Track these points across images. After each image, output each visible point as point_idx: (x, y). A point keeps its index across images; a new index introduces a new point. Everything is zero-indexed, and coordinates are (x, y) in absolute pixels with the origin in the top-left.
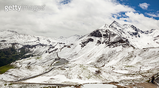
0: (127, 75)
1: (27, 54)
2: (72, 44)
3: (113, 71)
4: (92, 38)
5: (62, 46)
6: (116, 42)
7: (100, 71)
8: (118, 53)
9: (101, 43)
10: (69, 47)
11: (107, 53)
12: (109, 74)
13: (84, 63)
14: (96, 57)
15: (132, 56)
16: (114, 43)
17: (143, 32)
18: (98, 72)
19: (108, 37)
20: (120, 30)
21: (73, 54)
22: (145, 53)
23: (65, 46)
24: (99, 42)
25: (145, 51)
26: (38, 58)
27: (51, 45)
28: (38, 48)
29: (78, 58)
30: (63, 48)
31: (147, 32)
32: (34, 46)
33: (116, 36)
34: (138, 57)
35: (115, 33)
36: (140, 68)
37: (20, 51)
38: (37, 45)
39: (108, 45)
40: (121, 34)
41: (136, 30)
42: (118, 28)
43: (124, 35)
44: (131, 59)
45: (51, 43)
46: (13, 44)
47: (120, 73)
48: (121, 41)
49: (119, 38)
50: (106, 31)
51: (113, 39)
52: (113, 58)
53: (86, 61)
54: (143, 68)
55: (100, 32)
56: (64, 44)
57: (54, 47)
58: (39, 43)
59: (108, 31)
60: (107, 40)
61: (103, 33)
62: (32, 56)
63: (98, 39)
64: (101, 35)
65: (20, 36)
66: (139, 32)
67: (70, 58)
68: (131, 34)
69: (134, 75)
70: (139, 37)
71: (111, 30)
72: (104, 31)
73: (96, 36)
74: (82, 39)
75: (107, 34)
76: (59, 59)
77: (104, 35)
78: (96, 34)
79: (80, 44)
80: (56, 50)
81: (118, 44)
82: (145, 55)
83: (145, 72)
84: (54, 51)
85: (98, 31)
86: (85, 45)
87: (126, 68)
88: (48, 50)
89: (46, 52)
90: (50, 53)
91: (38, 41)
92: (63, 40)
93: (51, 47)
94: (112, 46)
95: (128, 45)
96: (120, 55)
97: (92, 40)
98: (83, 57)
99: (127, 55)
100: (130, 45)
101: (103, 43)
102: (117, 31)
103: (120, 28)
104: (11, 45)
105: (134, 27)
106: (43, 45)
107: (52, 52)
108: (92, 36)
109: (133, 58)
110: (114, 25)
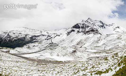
0: (95, 53)
1: (34, 41)
2: (61, 34)
3: (86, 50)
4: (74, 29)
5: (55, 35)
6: (89, 31)
7: (76, 50)
8: (90, 38)
9: (79, 32)
10: (59, 36)
11: (83, 39)
12: (82, 52)
13: (68, 45)
14: (76, 41)
15: (99, 40)
16: (88, 32)
17: (107, 25)
18: (75, 51)
19: (84, 28)
20: (93, 24)
21: (62, 40)
22: (108, 37)
23: (57, 35)
24: (78, 32)
25: (108, 36)
26: (40, 43)
27: (49, 35)
28: (41, 37)
29: (65, 42)
30: (56, 36)
31: (110, 25)
32: (39, 36)
33: (90, 27)
34: (103, 40)
35: (89, 25)
36: (105, 47)
37: (30, 39)
38: (40, 35)
39: (85, 34)
40: (93, 26)
41: (103, 24)
42: (91, 23)
43: (95, 27)
44: (99, 42)
45: (49, 34)
46: (26, 35)
47: (90, 52)
48: (93, 31)
49: (91, 28)
50: (83, 24)
51: (87, 30)
52: (87, 41)
53: (70, 44)
54: (107, 47)
55: (79, 25)
56: (57, 34)
57: (50, 36)
58: (41, 34)
59: (84, 24)
60: (83, 30)
61: (81, 26)
62: (37, 42)
63: (78, 30)
64: (80, 27)
65: (30, 30)
66: (104, 25)
67: (60, 43)
68: (100, 27)
69: (100, 52)
70: (105, 28)
71: (86, 24)
72: (82, 24)
73: (76, 28)
74: (67, 30)
75: (83, 26)
76: (52, 43)
77: (82, 27)
78: (77, 26)
79: (66, 34)
80: (51, 38)
81: (91, 32)
82: (108, 39)
83: (108, 50)
84: (50, 38)
85: (77, 24)
86: (69, 34)
87: (95, 48)
88: (47, 38)
89: (46, 39)
90: (47, 40)
91: (41, 33)
92: (56, 32)
93: (49, 36)
94: (87, 34)
95: (97, 33)
96: (92, 39)
97: (74, 31)
98: (68, 42)
99: (96, 39)
100: (98, 33)
101: (81, 32)
102: (90, 24)
103: (93, 23)
104: (24, 36)
105: (101, 22)
106: (44, 35)
107: (49, 39)
108: (74, 28)
109: (100, 41)
110: (89, 21)
